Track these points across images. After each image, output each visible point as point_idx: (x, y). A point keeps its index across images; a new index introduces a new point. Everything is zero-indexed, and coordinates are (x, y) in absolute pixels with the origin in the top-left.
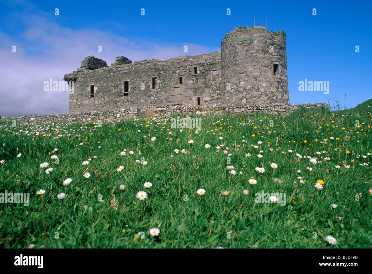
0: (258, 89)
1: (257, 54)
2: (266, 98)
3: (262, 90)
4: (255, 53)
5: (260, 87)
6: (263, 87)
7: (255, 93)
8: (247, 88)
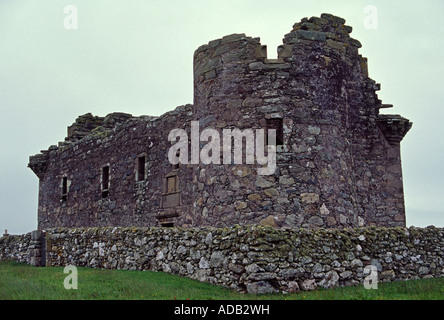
0: (227, 184)
1: (227, 100)
2: (244, 205)
3: (236, 185)
4: (223, 98)
5: (230, 177)
6: (236, 177)
7: (222, 194)
8: (209, 183)
